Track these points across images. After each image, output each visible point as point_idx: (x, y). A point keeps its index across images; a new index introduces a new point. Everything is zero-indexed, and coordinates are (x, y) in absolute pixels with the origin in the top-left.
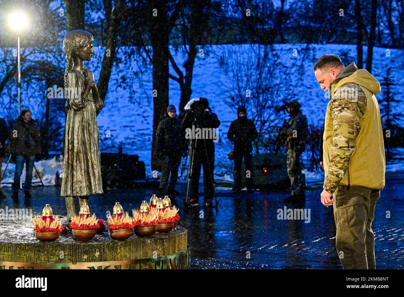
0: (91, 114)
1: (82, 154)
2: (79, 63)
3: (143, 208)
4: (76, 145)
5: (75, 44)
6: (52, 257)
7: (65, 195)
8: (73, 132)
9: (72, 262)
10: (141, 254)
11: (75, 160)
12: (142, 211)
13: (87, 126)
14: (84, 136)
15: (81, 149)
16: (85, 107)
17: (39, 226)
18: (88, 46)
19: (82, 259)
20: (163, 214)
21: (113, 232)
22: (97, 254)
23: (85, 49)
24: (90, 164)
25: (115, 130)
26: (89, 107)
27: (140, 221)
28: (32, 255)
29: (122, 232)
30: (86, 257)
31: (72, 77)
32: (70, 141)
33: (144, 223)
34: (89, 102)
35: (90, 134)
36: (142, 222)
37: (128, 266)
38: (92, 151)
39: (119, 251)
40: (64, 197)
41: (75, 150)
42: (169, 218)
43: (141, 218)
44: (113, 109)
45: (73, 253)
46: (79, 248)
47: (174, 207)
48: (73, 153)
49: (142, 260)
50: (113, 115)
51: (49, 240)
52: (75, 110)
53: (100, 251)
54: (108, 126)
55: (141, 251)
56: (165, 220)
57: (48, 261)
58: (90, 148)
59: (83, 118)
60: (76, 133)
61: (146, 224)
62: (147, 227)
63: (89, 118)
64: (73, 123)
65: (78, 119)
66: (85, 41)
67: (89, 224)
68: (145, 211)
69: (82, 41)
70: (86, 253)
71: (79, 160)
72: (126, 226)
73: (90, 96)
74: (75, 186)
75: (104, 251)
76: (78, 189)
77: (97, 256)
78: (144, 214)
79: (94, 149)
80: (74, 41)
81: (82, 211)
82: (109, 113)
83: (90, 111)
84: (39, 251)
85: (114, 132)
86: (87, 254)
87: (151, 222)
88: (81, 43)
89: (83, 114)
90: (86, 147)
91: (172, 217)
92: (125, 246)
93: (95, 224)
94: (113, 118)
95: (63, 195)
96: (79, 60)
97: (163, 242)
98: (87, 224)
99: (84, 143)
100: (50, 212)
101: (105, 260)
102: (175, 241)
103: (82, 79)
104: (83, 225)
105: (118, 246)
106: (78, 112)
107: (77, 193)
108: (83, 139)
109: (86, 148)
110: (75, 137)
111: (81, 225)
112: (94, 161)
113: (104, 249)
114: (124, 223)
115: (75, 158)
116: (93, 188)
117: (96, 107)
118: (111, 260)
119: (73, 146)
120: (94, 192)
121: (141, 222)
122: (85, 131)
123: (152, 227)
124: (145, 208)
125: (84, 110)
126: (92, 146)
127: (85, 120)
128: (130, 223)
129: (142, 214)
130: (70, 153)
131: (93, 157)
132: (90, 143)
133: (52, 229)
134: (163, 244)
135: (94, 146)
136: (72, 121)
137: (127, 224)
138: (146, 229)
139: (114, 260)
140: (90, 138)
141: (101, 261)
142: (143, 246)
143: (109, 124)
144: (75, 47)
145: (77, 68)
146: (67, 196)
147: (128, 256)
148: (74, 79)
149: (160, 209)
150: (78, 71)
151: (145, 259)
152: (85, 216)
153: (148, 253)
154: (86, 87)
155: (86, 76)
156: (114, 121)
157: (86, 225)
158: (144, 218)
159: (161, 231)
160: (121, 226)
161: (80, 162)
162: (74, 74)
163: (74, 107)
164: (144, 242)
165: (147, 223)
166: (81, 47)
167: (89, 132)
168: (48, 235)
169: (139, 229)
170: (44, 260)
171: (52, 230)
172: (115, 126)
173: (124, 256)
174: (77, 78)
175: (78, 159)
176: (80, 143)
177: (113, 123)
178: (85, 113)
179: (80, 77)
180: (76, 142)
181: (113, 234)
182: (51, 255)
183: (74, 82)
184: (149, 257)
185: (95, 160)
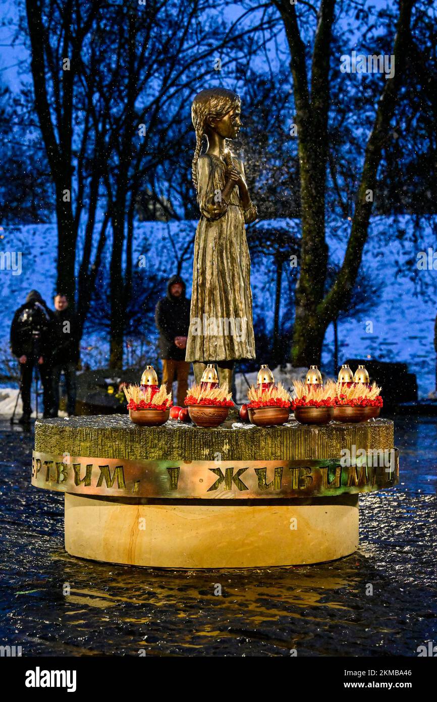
0: (236, 227)
1: (218, 291)
2: (217, 143)
3: (311, 378)
4: (208, 277)
5: (209, 111)
6: (152, 450)
7: (193, 360)
8: (204, 256)
9: (185, 460)
10: (303, 451)
11: (207, 302)
12: (308, 382)
13: (228, 247)
14: (222, 262)
15: (217, 283)
16: (224, 214)
17: (135, 400)
18: (231, 113)
19: (201, 455)
20: (348, 391)
21: (254, 413)
22: (226, 448)
23: (226, 118)
24: (231, 309)
25: (396, 344)
26: (231, 215)
27: (304, 398)
28: (122, 447)
29: (270, 414)
30: (206, 452)
31: (203, 164)
32: (200, 271)
33: (311, 402)
34: (233, 207)
35: (233, 260)
36: (307, 401)
37: (279, 470)
38: (237, 287)
39: (263, 444)
40: (190, 363)
41: (208, 285)
42: (359, 399)
43: (306, 393)
44: (394, 311)
45: (185, 444)
46: (195, 436)
47: (375, 384)
48: (203, 291)
49: (303, 461)
50: (394, 321)
51: (150, 423)
52: (208, 220)
53: (230, 443)
54: (386, 336)
55: (303, 447)
56: (352, 401)
57: (147, 458)
58: (233, 283)
59: (221, 233)
60: (208, 258)
61: (314, 404)
62: (315, 409)
63: (231, 233)
64: (205, 240)
65: (213, 233)
66: (225, 104)
67: (216, 399)
68: (315, 382)
69: (221, 104)
70: (207, 444)
71: (214, 301)
72: (276, 404)
73: (233, 197)
74: (206, 345)
75: (237, 444)
76: (212, 349)
77: (226, 452)
78: (311, 388)
79: (240, 286)
80: (207, 105)
81: (205, 378)
82: (388, 317)
83: (233, 221)
84: (132, 441)
85: (394, 346)
86: (209, 447)
87: (323, 401)
88: (218, 108)
89: (222, 226)
90: (225, 280)
91: (364, 397)
92: (274, 437)
93: (225, 399)
94: (394, 325)
95: (189, 360)
96: (217, 139)
97: (343, 435)
98: (212, 398)
99: (222, 273)
100: (154, 379)
101: (239, 459)
102: (366, 435)
103: (221, 169)
104: (206, 400)
105: (262, 436)
106: (215, 223)
107: (210, 355)
108: (221, 267)
109: (225, 282)
110: (208, 264)
111: (201, 400)
112: (240, 305)
113: (237, 440)
114: (272, 399)
115: (207, 299)
116: (236, 348)
117: (245, 217)
118: (250, 459)
119: (204, 279)
120: (237, 354)
121: (305, 400)
122: (224, 254)
123: (324, 409)
124: (315, 377)
125: (223, 219)
126: (236, 280)
127: (224, 236)
128: (283, 400)
129: (307, 387)
130: (200, 291)
131: (237, 298)
132: (233, 275)
133: (155, 405)
134: (344, 439)
135: (239, 279)
136: (203, 237)
137: (279, 400)
138: (315, 413)
139: (255, 459)
140: (232, 265)
141: (232, 459)
142: (305, 440)
143: (387, 333)
144: (209, 114)
145: (214, 151)
146: (195, 362)
147: (279, 454)
148: (207, 168)
149: (343, 384)
150: (215, 156)
151: (308, 461)
152: (209, 385)
153: (315, 452)
154: (227, 181)
155: (227, 165)
156: (394, 330)
157: (210, 400)
158: (311, 394)
159: (343, 419)
160: (268, 404)
161: (215, 305)
162: (206, 160)
163: (205, 213)
164: (308, 432)
165: (316, 402)
166: (219, 115)
167: (232, 256)
168: (150, 415)
169: (302, 412)
170: (140, 456)
171: (156, 407)
172: (395, 336)
173: (272, 454)
174: (212, 167)
175: (212, 301)
176: (215, 273)
177: (392, 333)
178: (224, 224)
179: (217, 165)
180: (208, 272)
181: (255, 416)
182: (151, 447)
183: (207, 172)
184: (317, 459)
185: (241, 302)
